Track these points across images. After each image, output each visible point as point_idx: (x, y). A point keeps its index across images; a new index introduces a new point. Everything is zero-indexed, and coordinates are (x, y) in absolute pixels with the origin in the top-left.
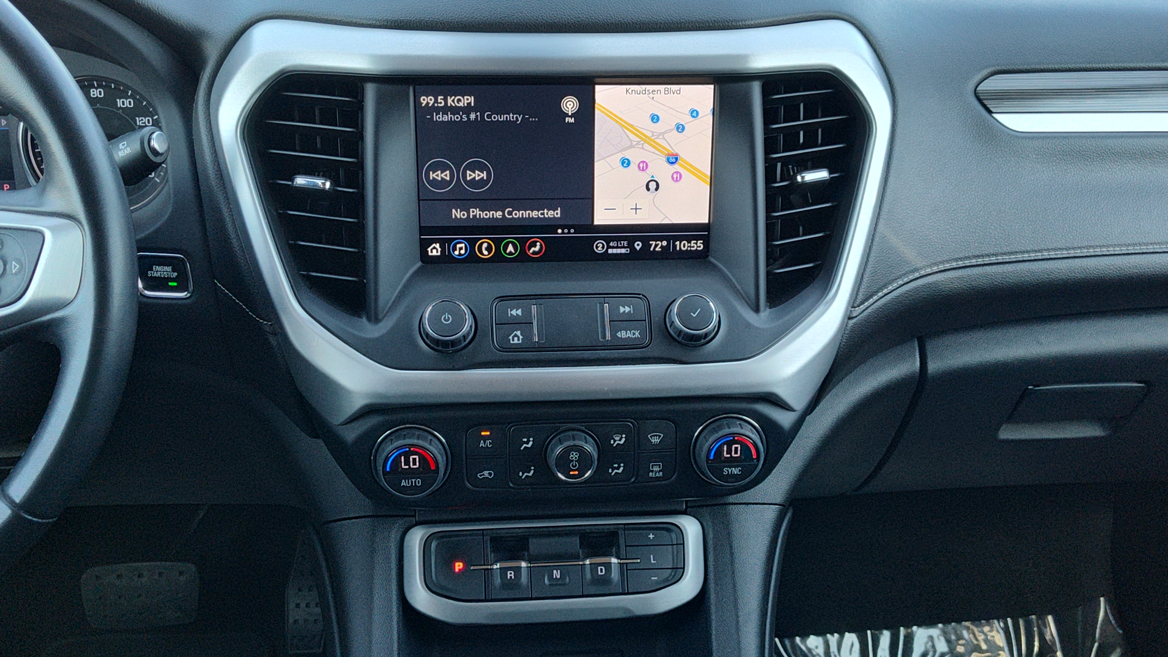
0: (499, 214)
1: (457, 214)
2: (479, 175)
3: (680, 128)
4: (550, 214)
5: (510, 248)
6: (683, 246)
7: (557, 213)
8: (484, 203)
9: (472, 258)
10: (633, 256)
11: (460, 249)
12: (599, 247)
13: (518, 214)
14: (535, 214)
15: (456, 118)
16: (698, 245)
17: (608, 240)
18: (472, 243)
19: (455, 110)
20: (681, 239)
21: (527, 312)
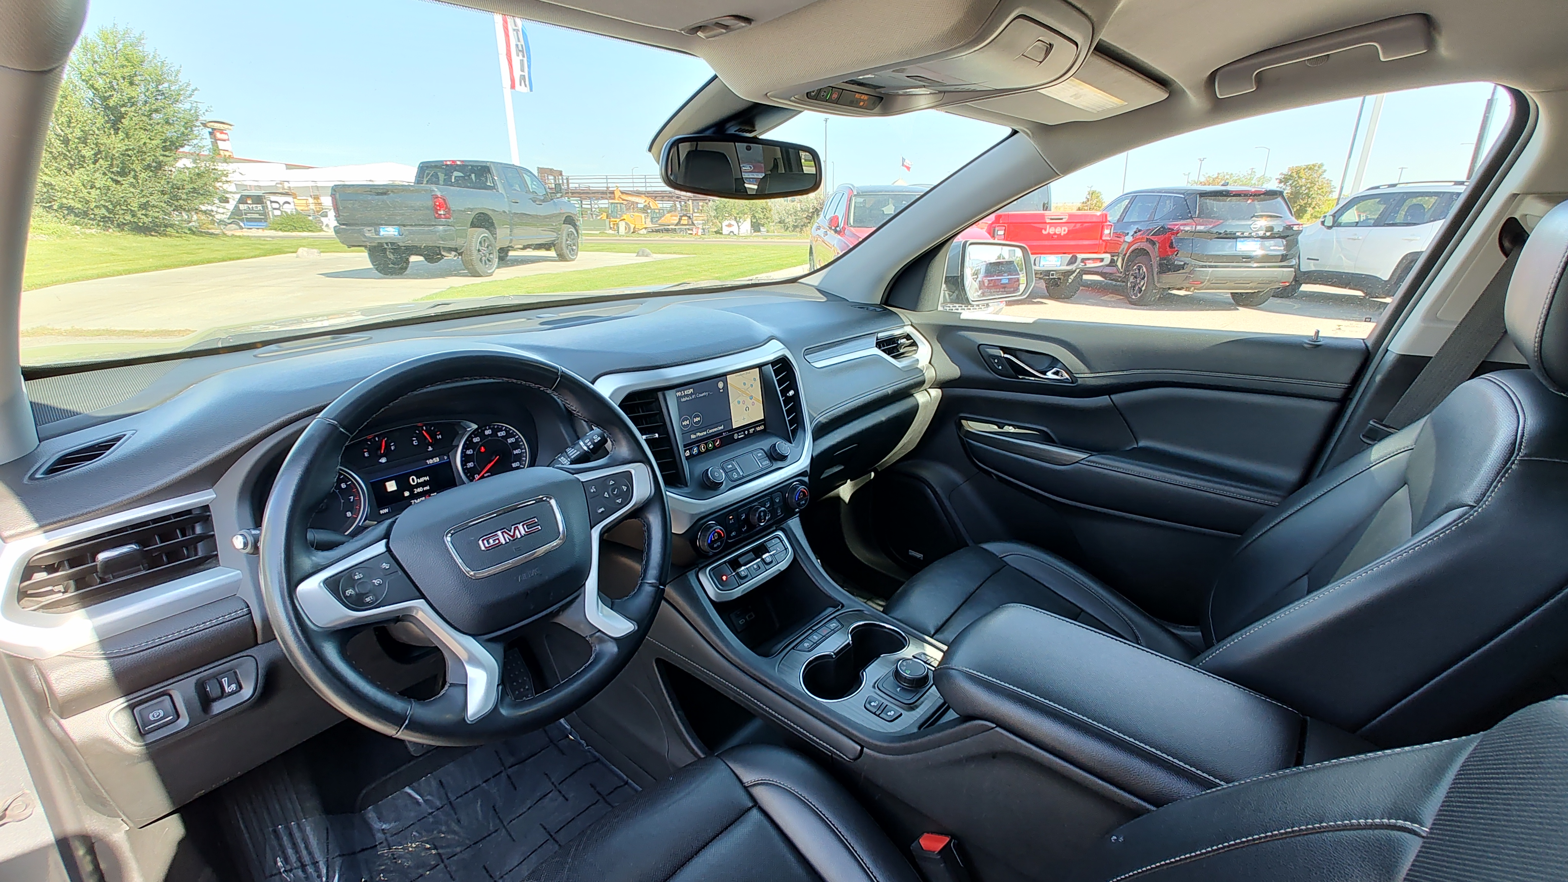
0: (705, 433)
1: (693, 436)
2: (698, 419)
3: (752, 386)
4: (720, 428)
5: (710, 445)
6: (758, 429)
7: (722, 427)
8: (700, 429)
9: (700, 453)
10: (746, 437)
11: (695, 451)
12: (736, 436)
13: (711, 431)
14: (716, 429)
15: (688, 399)
16: (762, 427)
17: (738, 433)
18: (698, 446)
19: (687, 395)
20: (757, 426)
21: (733, 465)
